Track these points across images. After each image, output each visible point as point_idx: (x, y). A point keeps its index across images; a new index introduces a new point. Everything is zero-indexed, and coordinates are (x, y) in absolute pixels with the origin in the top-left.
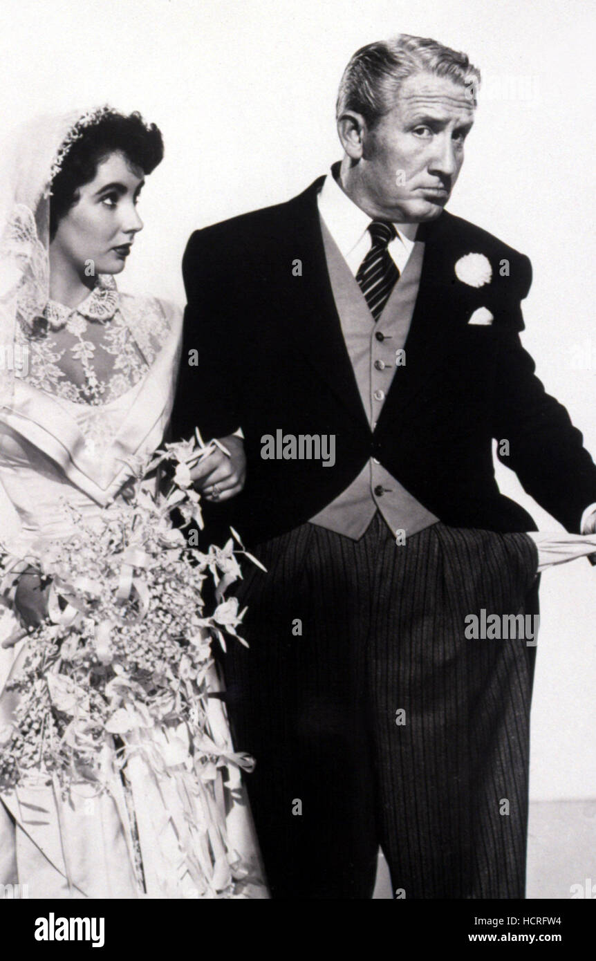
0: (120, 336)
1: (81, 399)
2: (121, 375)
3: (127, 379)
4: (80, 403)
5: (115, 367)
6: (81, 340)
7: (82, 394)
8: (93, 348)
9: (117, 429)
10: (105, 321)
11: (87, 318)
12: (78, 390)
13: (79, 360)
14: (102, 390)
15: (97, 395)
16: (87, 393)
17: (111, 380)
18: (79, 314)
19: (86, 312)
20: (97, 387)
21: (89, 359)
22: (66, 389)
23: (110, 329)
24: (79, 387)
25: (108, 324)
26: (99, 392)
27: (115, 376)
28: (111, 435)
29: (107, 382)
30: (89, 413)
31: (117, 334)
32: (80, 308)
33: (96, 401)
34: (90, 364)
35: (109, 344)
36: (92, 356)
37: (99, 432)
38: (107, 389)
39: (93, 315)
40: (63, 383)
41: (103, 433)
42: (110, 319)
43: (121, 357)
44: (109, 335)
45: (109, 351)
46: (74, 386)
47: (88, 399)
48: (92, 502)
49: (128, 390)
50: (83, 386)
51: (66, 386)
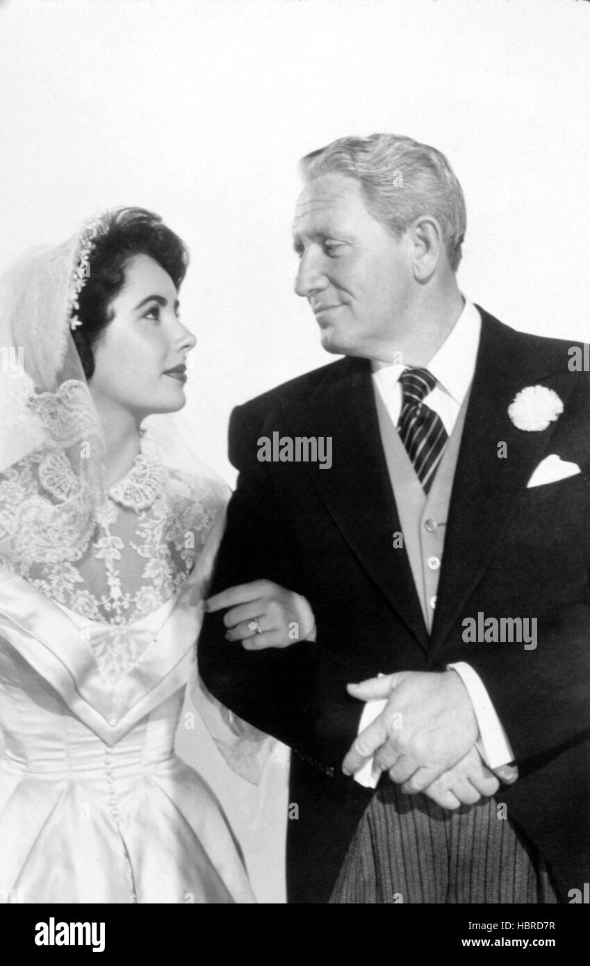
0: (155, 532)
1: (99, 615)
2: (150, 588)
3: (157, 592)
4: (97, 620)
5: (145, 576)
6: (108, 533)
7: (101, 608)
8: (121, 546)
9: (139, 654)
10: (141, 511)
11: (119, 504)
12: (96, 603)
13: (102, 560)
14: (126, 605)
15: (119, 611)
16: (108, 607)
17: (138, 593)
18: (110, 498)
19: (120, 498)
20: (120, 600)
21: (115, 561)
22: (82, 601)
23: (145, 521)
24: (98, 598)
25: (144, 514)
26: (121, 608)
27: (144, 589)
28: (130, 660)
29: (133, 596)
30: (108, 633)
31: (152, 529)
32: (112, 492)
33: (118, 619)
34: (115, 569)
35: (140, 541)
36: (118, 557)
37: (115, 656)
38: (133, 604)
39: (127, 503)
40: (79, 592)
41: (120, 658)
42: (148, 509)
43: (153, 561)
44: (142, 530)
45: (139, 551)
46: (93, 597)
47: (108, 616)
48: (96, 738)
49: (158, 606)
50: (103, 598)
51: (83, 597)
